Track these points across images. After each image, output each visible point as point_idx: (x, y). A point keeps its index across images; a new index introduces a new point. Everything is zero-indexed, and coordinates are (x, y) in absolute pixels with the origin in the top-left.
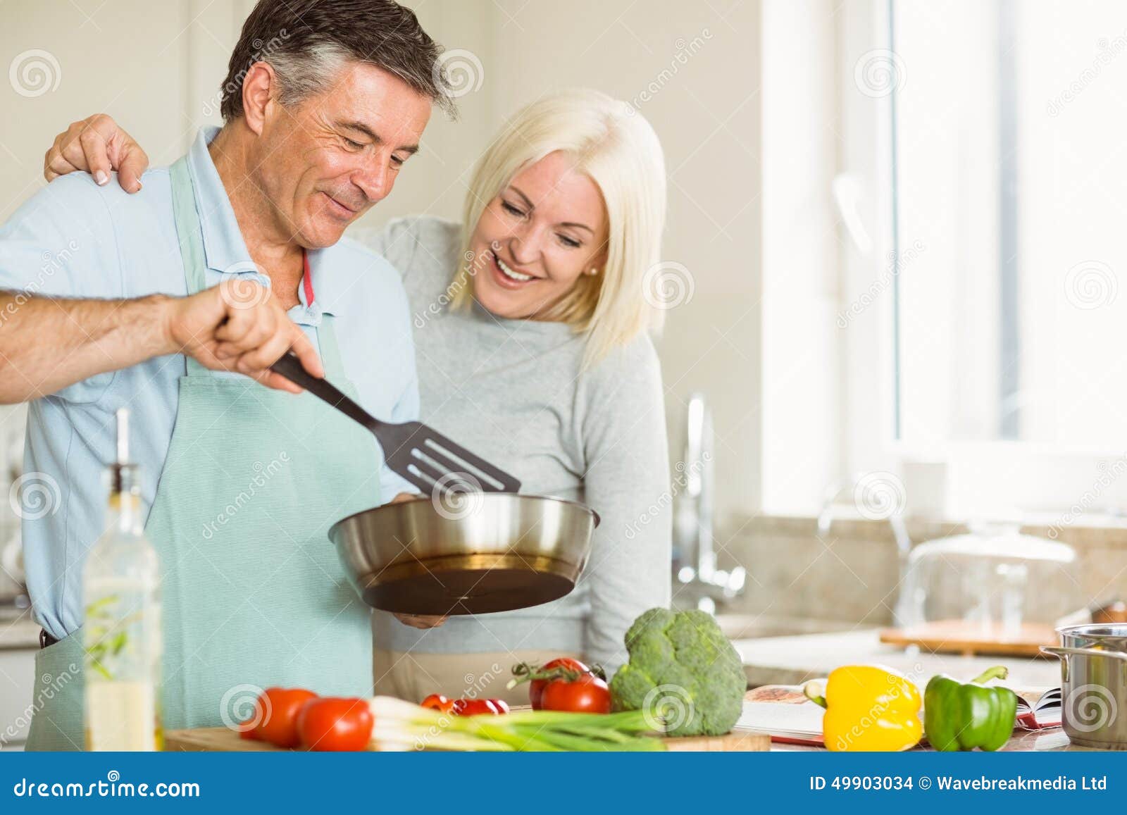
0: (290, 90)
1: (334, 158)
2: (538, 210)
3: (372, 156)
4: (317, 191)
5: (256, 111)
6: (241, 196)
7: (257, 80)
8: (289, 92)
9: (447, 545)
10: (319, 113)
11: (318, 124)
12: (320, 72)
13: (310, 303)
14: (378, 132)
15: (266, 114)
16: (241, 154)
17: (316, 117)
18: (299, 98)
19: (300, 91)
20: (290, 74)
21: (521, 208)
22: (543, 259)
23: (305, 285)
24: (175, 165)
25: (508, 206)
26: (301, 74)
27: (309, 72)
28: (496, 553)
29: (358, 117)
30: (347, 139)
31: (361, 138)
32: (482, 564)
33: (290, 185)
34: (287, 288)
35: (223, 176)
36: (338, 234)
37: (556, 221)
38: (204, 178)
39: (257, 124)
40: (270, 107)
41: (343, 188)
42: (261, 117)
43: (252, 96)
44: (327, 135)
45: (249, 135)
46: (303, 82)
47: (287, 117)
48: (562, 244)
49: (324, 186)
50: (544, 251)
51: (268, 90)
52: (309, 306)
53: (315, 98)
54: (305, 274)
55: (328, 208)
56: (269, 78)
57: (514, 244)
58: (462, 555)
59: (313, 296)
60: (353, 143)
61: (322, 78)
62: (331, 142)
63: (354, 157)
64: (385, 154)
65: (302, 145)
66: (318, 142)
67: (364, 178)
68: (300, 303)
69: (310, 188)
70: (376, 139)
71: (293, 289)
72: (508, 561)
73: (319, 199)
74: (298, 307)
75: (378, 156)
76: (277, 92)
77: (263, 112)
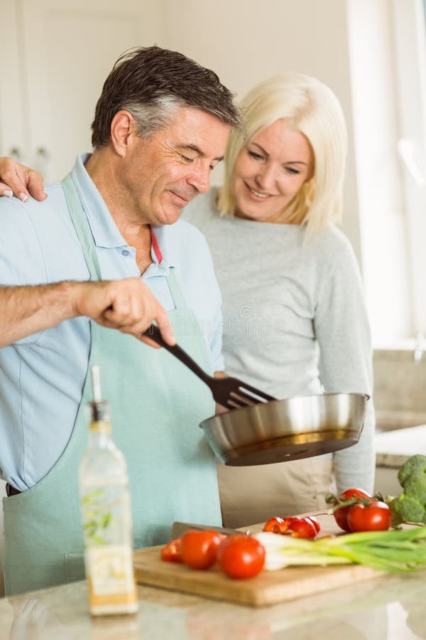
0: (145, 128)
1: (176, 170)
2: (272, 156)
3: (199, 165)
4: (166, 190)
5: (122, 142)
6: (112, 197)
7: (121, 123)
8: (144, 129)
9: (281, 430)
10: (164, 141)
11: (165, 147)
12: (163, 114)
13: (160, 262)
14: (203, 150)
15: (128, 143)
16: (110, 170)
17: (163, 143)
18: (151, 132)
19: (152, 127)
20: (144, 117)
21: (261, 155)
22: (277, 185)
23: (155, 250)
24: (64, 181)
25: (252, 154)
26: (151, 117)
27: (157, 115)
28: (313, 432)
29: (191, 141)
30: (184, 157)
31: (192, 155)
32: (307, 440)
33: (149, 188)
34: (144, 253)
35: (98, 185)
36: (178, 215)
37: (283, 161)
38: (86, 188)
39: (121, 150)
40: (130, 139)
41: (182, 187)
42: (124, 146)
43: (118, 132)
44: (170, 155)
45: (115, 157)
46: (153, 121)
47: (143, 145)
48: (288, 174)
49: (171, 187)
50: (277, 179)
51: (128, 128)
52: (160, 263)
53: (161, 131)
54: (153, 242)
55: (173, 201)
56: (129, 121)
57: (259, 179)
58: (291, 436)
59: (161, 257)
60: (187, 159)
61: (166, 118)
62: (174, 159)
63: (188, 167)
64: (207, 162)
65: (155, 162)
66: (166, 160)
67: (196, 180)
68: (153, 261)
69: (162, 190)
70: (201, 154)
71: (147, 253)
72: (321, 436)
73: (167, 195)
74: (153, 265)
75: (202, 164)
76: (135, 129)
77: (126, 142)
